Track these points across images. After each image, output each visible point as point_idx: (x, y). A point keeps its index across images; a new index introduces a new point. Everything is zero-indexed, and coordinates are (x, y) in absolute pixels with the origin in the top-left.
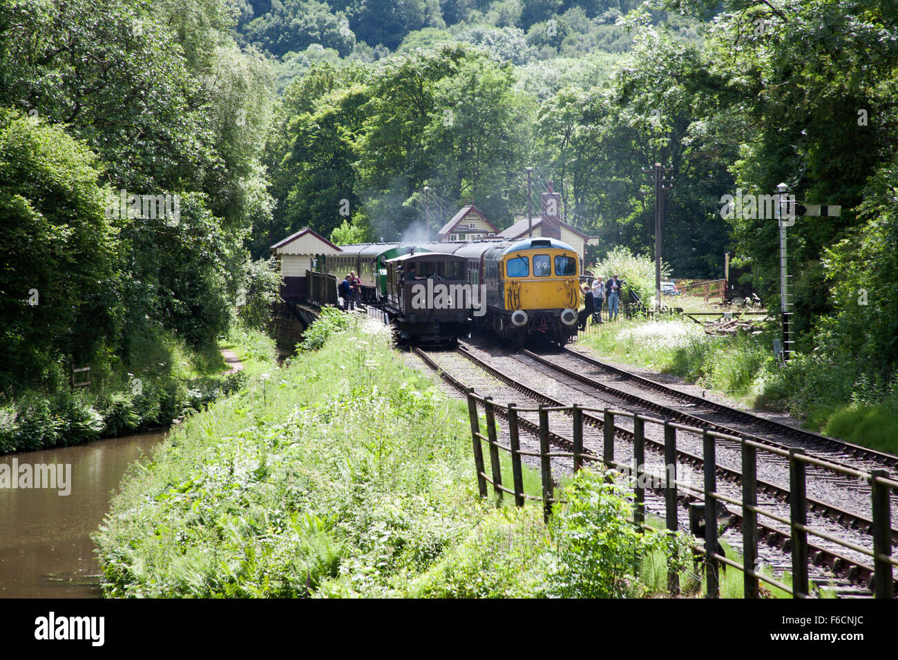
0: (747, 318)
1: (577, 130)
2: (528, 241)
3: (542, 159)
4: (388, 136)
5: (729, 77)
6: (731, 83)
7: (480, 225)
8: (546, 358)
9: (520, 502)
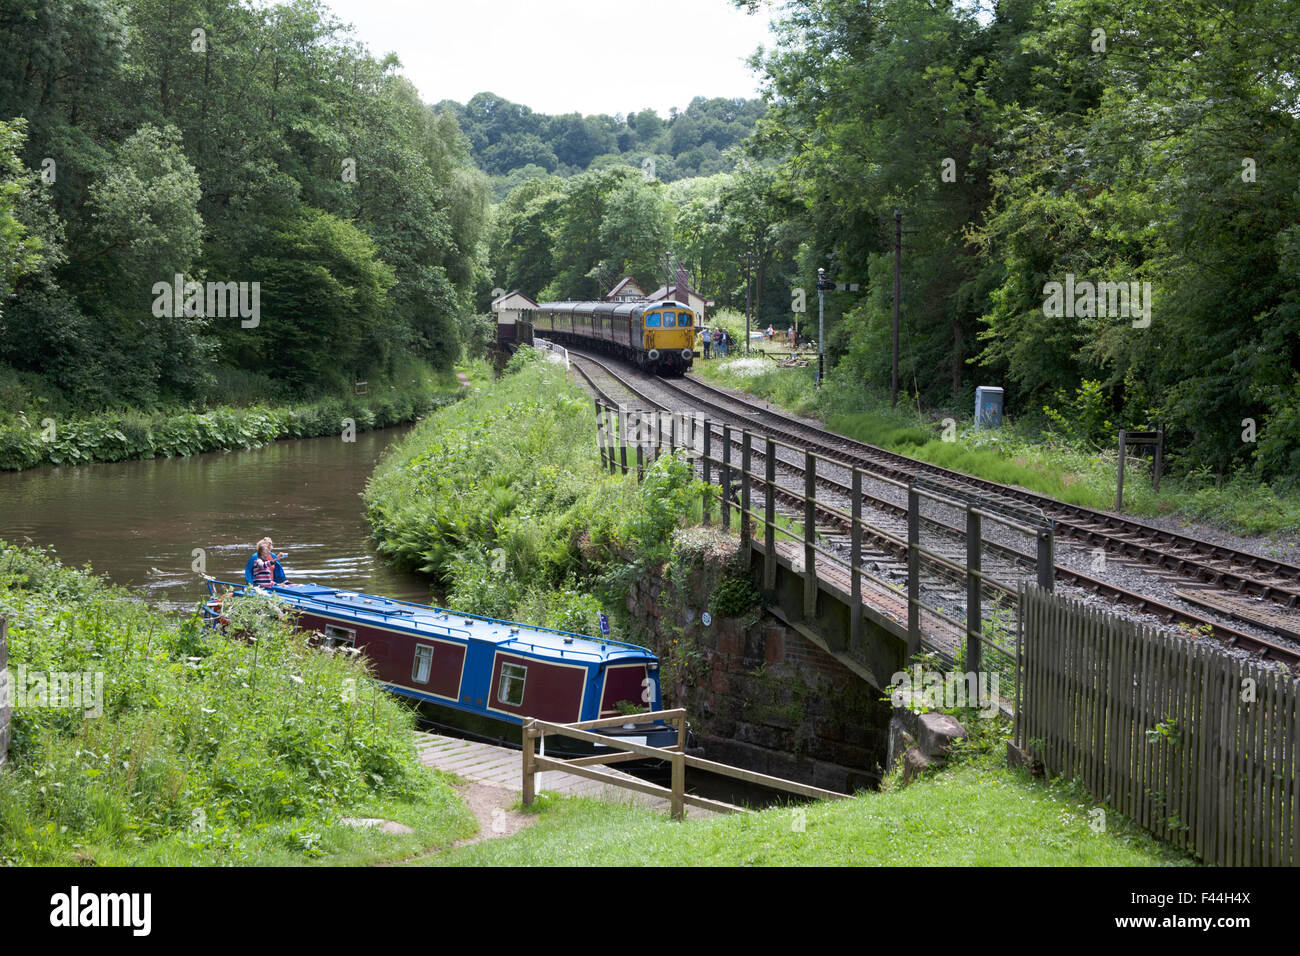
0: (805, 357)
1: (705, 228)
2: (661, 303)
3: (679, 247)
4: (576, 229)
5: (793, 196)
6: (794, 200)
7: (636, 291)
8: (670, 382)
9: (625, 471)
